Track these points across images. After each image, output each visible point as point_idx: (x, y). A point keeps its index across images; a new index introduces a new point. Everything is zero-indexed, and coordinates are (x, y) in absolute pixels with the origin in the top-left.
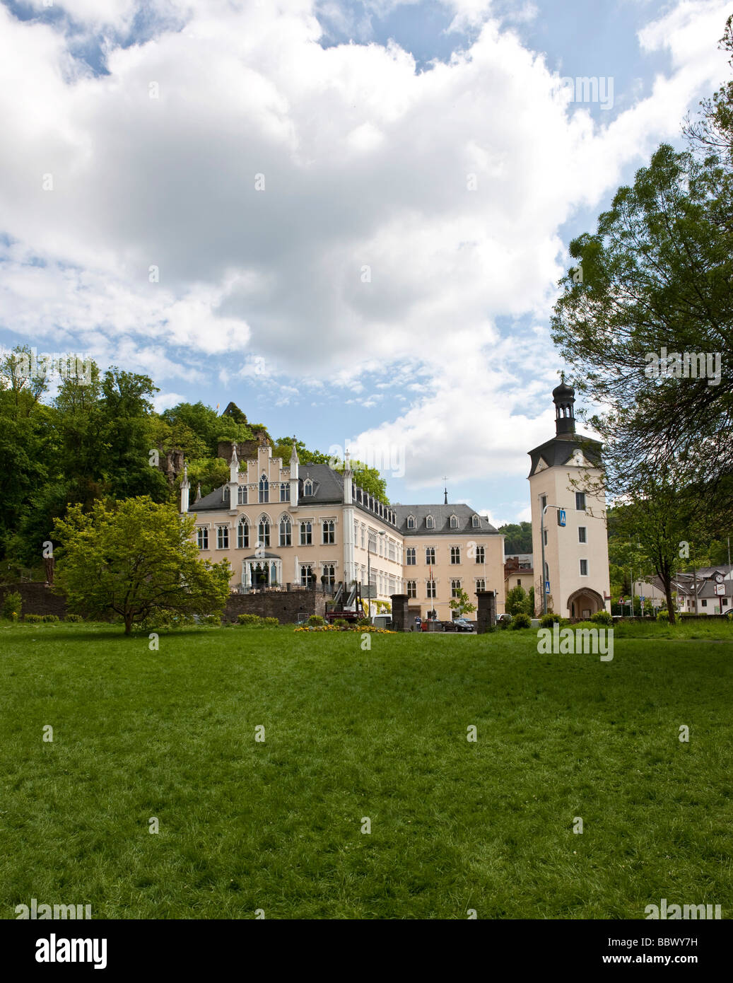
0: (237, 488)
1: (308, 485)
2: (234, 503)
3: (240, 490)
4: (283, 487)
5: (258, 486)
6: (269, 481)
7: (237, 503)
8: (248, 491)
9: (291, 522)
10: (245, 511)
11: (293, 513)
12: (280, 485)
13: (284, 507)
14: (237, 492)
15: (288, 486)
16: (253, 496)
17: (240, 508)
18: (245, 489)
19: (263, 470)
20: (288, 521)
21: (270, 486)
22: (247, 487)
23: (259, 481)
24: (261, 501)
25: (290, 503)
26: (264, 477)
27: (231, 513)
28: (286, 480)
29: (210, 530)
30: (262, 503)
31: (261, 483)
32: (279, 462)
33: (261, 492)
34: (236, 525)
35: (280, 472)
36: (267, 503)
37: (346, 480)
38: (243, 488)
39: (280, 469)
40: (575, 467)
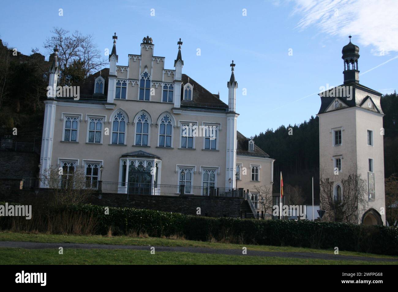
0: (115, 81)
1: (188, 89)
2: (111, 96)
3: (118, 83)
4: (165, 87)
5: (139, 83)
6: (151, 79)
7: (114, 98)
8: (127, 86)
9: (172, 123)
10: (122, 105)
11: (175, 114)
12: (163, 85)
13: (167, 107)
14: (115, 86)
15: (172, 87)
16: (132, 92)
17: (118, 103)
18: (125, 84)
19: (146, 67)
20: (169, 122)
21: (151, 84)
22: (127, 82)
23: (140, 78)
24: (141, 98)
25: (173, 104)
26: (146, 74)
27: (108, 107)
28: (170, 80)
29: (80, 121)
30: (141, 100)
31: (142, 80)
32: (163, 62)
33: (142, 89)
34: (112, 120)
35: (164, 72)
36: (147, 100)
37: (232, 89)
38: (122, 83)
39: (163, 69)
40: (367, 110)
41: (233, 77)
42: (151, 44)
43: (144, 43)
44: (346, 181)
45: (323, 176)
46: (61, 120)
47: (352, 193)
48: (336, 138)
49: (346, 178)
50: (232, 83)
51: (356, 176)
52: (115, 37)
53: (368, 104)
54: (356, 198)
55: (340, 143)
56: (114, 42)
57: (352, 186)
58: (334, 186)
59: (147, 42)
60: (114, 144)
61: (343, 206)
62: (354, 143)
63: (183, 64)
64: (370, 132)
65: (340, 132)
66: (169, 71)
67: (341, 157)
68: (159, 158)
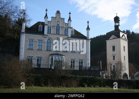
1: (72, 31)
2: (46, 32)
3: (48, 27)
4: (65, 29)
6: (60, 26)
7: (47, 33)
8: (52, 29)
10: (50, 36)
11: (69, 39)
12: (64, 29)
13: (66, 37)
16: (53, 31)
17: (48, 35)
18: (50, 28)
19: (58, 22)
21: (60, 28)
22: (52, 27)
23: (56, 26)
24: (57, 33)
25: (68, 36)
26: (58, 24)
27: (45, 36)
28: (66, 27)
29: (34, 41)
30: (57, 34)
31: (57, 27)
32: (64, 20)
33: (57, 30)
34: (46, 41)
35: (64, 24)
36: (59, 34)
37: (88, 31)
38: (49, 27)
39: (64, 23)
40: (123, 39)
41: (88, 26)
42: (59, 13)
43: (57, 13)
44: (117, 64)
45: (108, 62)
46: (27, 41)
47: (119, 68)
48: (113, 48)
49: (117, 63)
50: (88, 29)
51: (121, 62)
52: (46, 10)
53: (124, 37)
54: (121, 69)
55: (115, 50)
56: (46, 12)
57: (119, 65)
58: (113, 65)
59: (58, 12)
60: (47, 50)
61: (116, 72)
62: (120, 50)
63: (71, 21)
64: (124, 47)
65: (114, 47)
66: (66, 23)
67: (115, 55)
68: (64, 56)
